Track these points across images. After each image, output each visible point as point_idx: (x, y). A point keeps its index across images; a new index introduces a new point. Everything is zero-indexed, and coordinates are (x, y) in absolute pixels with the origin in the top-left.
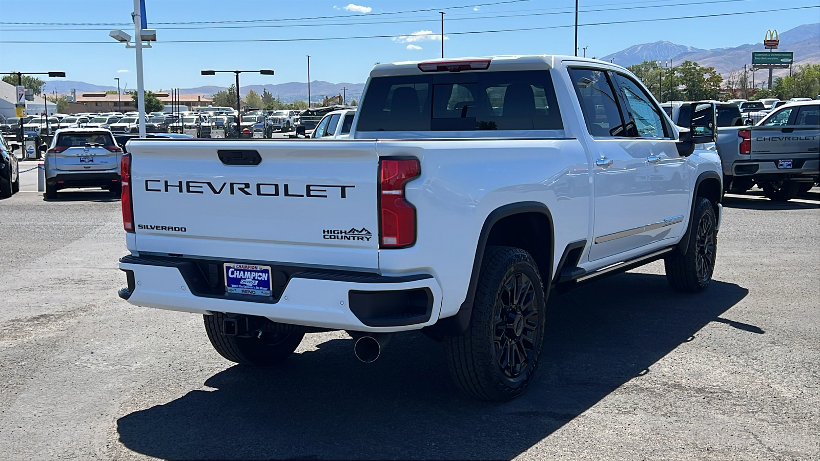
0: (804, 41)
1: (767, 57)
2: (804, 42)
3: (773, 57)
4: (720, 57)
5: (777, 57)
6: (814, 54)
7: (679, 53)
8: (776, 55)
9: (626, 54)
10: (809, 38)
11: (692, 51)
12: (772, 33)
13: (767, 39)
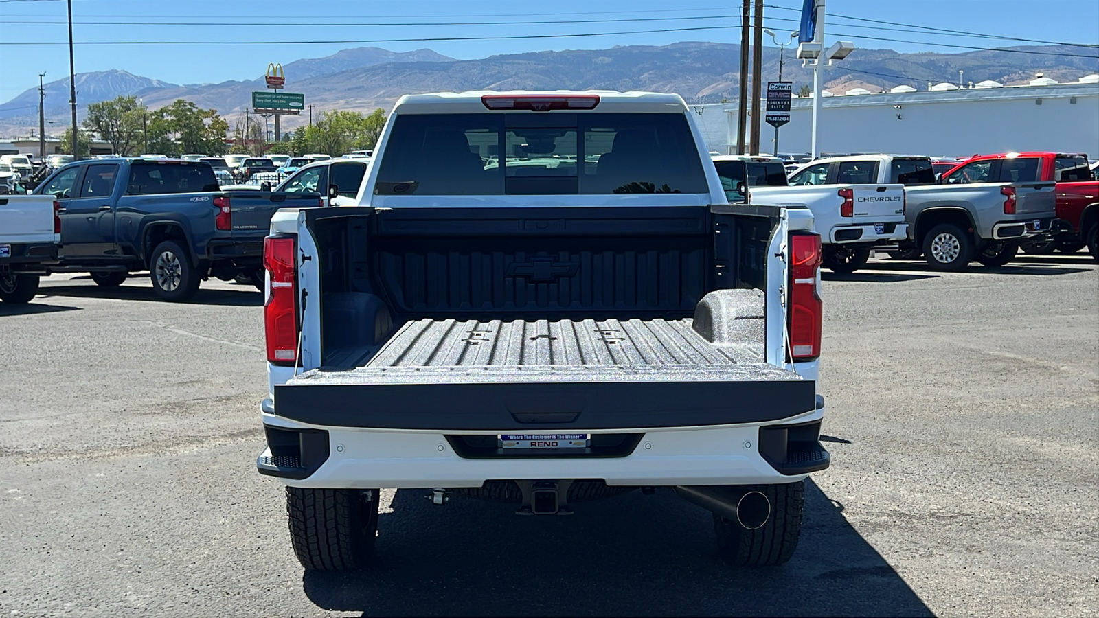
0: (305, 80)
1: (272, 99)
2: (304, 82)
3: (279, 99)
4: (197, 96)
5: (283, 99)
6: (317, 98)
7: (142, 88)
8: (283, 97)
9: (64, 85)
10: (310, 77)
11: (159, 86)
12: (275, 67)
13: (270, 75)
